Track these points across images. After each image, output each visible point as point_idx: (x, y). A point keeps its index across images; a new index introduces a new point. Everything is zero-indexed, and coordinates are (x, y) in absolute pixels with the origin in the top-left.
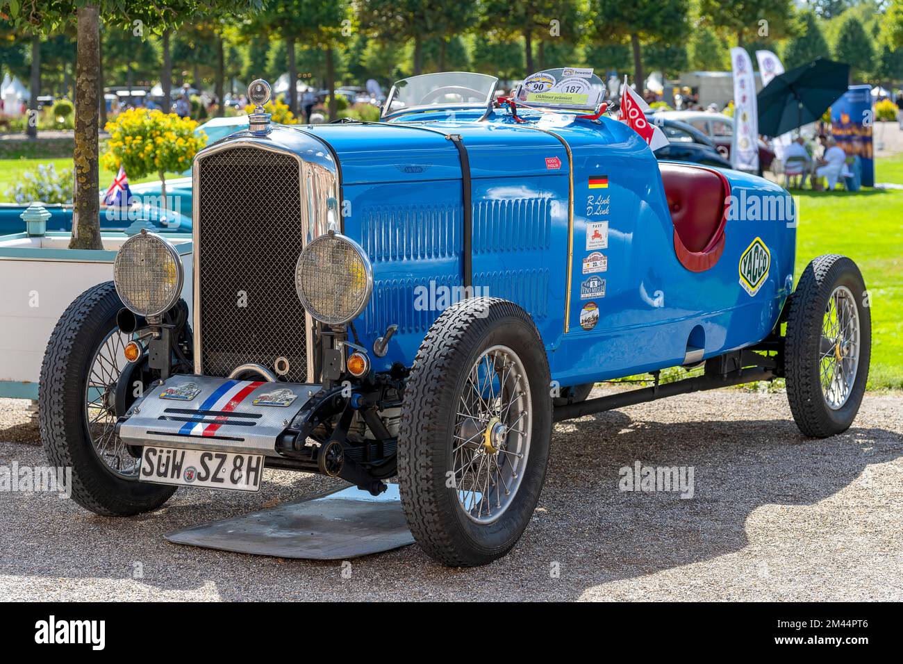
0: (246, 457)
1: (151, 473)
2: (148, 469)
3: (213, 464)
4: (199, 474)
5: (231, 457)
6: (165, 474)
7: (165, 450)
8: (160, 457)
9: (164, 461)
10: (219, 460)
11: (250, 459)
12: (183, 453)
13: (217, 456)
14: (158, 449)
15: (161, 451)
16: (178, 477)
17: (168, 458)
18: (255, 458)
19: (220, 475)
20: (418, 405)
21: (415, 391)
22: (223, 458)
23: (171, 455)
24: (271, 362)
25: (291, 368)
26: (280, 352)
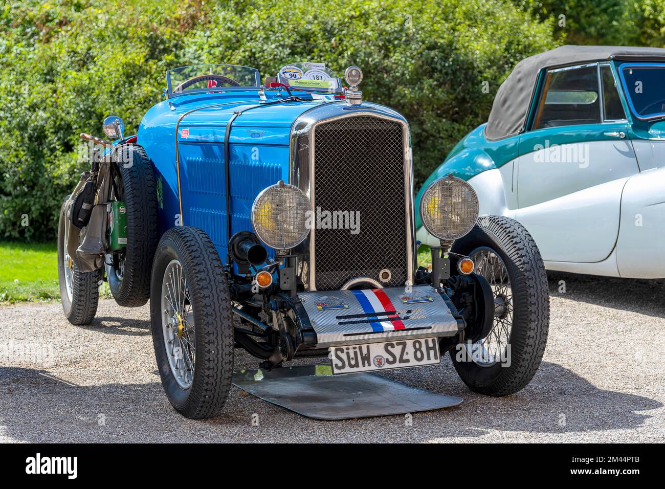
0: (423, 341)
1: (343, 367)
2: (340, 364)
3: (397, 351)
4: (387, 359)
5: (410, 343)
6: (357, 365)
7: (351, 347)
8: (348, 354)
9: (352, 355)
10: (400, 347)
11: (427, 342)
12: (368, 347)
13: (398, 344)
14: (344, 348)
15: (348, 349)
16: (369, 365)
17: (355, 353)
18: (430, 341)
19: (405, 357)
22: (404, 345)
23: (357, 350)
24: (376, 274)
25: (392, 276)
26: (383, 266)
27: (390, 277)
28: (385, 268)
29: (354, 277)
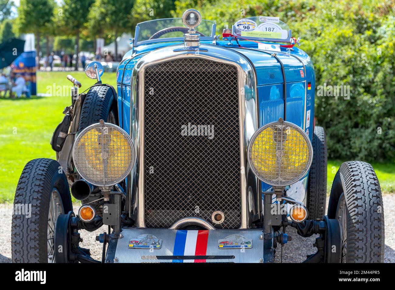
20: (369, 239)
21: (365, 229)
24: (208, 215)
25: (226, 218)
26: (216, 208)
27: (223, 220)
28: (218, 210)
29: (185, 217)
